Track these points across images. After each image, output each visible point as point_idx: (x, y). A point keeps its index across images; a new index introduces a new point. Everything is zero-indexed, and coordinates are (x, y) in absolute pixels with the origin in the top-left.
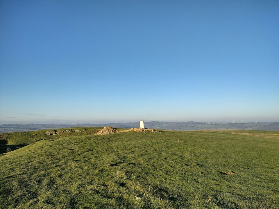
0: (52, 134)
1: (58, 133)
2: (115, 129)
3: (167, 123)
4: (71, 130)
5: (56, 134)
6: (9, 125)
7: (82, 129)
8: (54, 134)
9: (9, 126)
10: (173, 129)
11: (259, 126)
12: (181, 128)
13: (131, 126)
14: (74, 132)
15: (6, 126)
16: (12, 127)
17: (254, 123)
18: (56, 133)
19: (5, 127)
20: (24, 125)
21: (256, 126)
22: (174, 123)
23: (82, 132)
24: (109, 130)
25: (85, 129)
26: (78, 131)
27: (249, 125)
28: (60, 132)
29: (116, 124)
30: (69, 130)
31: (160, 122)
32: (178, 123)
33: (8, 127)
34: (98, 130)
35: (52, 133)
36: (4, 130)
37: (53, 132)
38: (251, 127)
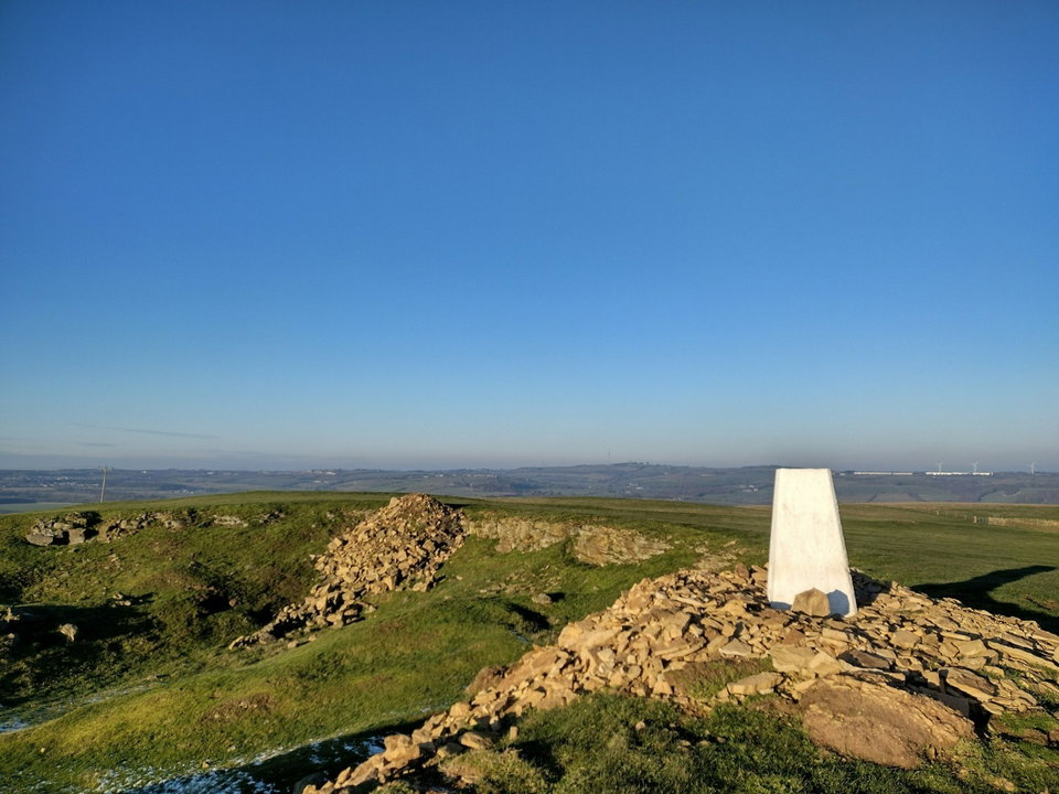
0: (62, 540)
1: (103, 536)
2: (455, 507)
3: (674, 470)
4: (192, 512)
5: (89, 542)
6: (85, 473)
7: (262, 505)
8: (77, 539)
9: (85, 475)
10: (701, 495)
11: (1043, 486)
12: (732, 492)
13: (537, 479)
14: (206, 525)
15: (72, 474)
16: (94, 478)
17: (1025, 474)
18: (89, 534)
19: (69, 481)
20: (138, 472)
21: (1033, 486)
22: (703, 470)
23: (254, 526)
24: (417, 514)
25: (278, 511)
26: (231, 521)
27: (1005, 481)
28: (117, 526)
29: (477, 472)
30: (177, 515)
31: (648, 466)
32: (717, 472)
33: (79, 478)
34: (357, 513)
35: (66, 534)
36: (64, 490)
37: (76, 526)
38: (1011, 489)
